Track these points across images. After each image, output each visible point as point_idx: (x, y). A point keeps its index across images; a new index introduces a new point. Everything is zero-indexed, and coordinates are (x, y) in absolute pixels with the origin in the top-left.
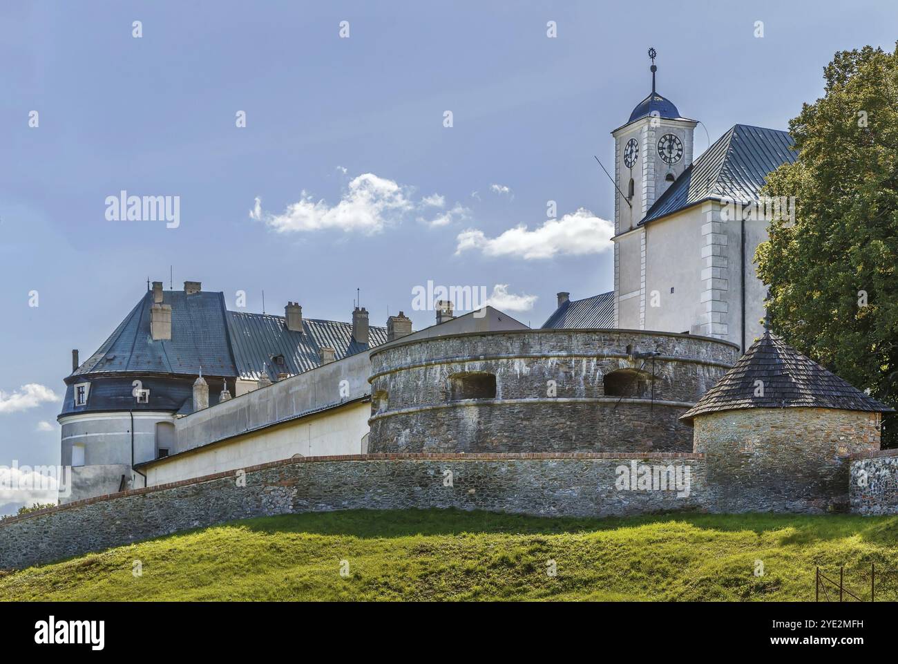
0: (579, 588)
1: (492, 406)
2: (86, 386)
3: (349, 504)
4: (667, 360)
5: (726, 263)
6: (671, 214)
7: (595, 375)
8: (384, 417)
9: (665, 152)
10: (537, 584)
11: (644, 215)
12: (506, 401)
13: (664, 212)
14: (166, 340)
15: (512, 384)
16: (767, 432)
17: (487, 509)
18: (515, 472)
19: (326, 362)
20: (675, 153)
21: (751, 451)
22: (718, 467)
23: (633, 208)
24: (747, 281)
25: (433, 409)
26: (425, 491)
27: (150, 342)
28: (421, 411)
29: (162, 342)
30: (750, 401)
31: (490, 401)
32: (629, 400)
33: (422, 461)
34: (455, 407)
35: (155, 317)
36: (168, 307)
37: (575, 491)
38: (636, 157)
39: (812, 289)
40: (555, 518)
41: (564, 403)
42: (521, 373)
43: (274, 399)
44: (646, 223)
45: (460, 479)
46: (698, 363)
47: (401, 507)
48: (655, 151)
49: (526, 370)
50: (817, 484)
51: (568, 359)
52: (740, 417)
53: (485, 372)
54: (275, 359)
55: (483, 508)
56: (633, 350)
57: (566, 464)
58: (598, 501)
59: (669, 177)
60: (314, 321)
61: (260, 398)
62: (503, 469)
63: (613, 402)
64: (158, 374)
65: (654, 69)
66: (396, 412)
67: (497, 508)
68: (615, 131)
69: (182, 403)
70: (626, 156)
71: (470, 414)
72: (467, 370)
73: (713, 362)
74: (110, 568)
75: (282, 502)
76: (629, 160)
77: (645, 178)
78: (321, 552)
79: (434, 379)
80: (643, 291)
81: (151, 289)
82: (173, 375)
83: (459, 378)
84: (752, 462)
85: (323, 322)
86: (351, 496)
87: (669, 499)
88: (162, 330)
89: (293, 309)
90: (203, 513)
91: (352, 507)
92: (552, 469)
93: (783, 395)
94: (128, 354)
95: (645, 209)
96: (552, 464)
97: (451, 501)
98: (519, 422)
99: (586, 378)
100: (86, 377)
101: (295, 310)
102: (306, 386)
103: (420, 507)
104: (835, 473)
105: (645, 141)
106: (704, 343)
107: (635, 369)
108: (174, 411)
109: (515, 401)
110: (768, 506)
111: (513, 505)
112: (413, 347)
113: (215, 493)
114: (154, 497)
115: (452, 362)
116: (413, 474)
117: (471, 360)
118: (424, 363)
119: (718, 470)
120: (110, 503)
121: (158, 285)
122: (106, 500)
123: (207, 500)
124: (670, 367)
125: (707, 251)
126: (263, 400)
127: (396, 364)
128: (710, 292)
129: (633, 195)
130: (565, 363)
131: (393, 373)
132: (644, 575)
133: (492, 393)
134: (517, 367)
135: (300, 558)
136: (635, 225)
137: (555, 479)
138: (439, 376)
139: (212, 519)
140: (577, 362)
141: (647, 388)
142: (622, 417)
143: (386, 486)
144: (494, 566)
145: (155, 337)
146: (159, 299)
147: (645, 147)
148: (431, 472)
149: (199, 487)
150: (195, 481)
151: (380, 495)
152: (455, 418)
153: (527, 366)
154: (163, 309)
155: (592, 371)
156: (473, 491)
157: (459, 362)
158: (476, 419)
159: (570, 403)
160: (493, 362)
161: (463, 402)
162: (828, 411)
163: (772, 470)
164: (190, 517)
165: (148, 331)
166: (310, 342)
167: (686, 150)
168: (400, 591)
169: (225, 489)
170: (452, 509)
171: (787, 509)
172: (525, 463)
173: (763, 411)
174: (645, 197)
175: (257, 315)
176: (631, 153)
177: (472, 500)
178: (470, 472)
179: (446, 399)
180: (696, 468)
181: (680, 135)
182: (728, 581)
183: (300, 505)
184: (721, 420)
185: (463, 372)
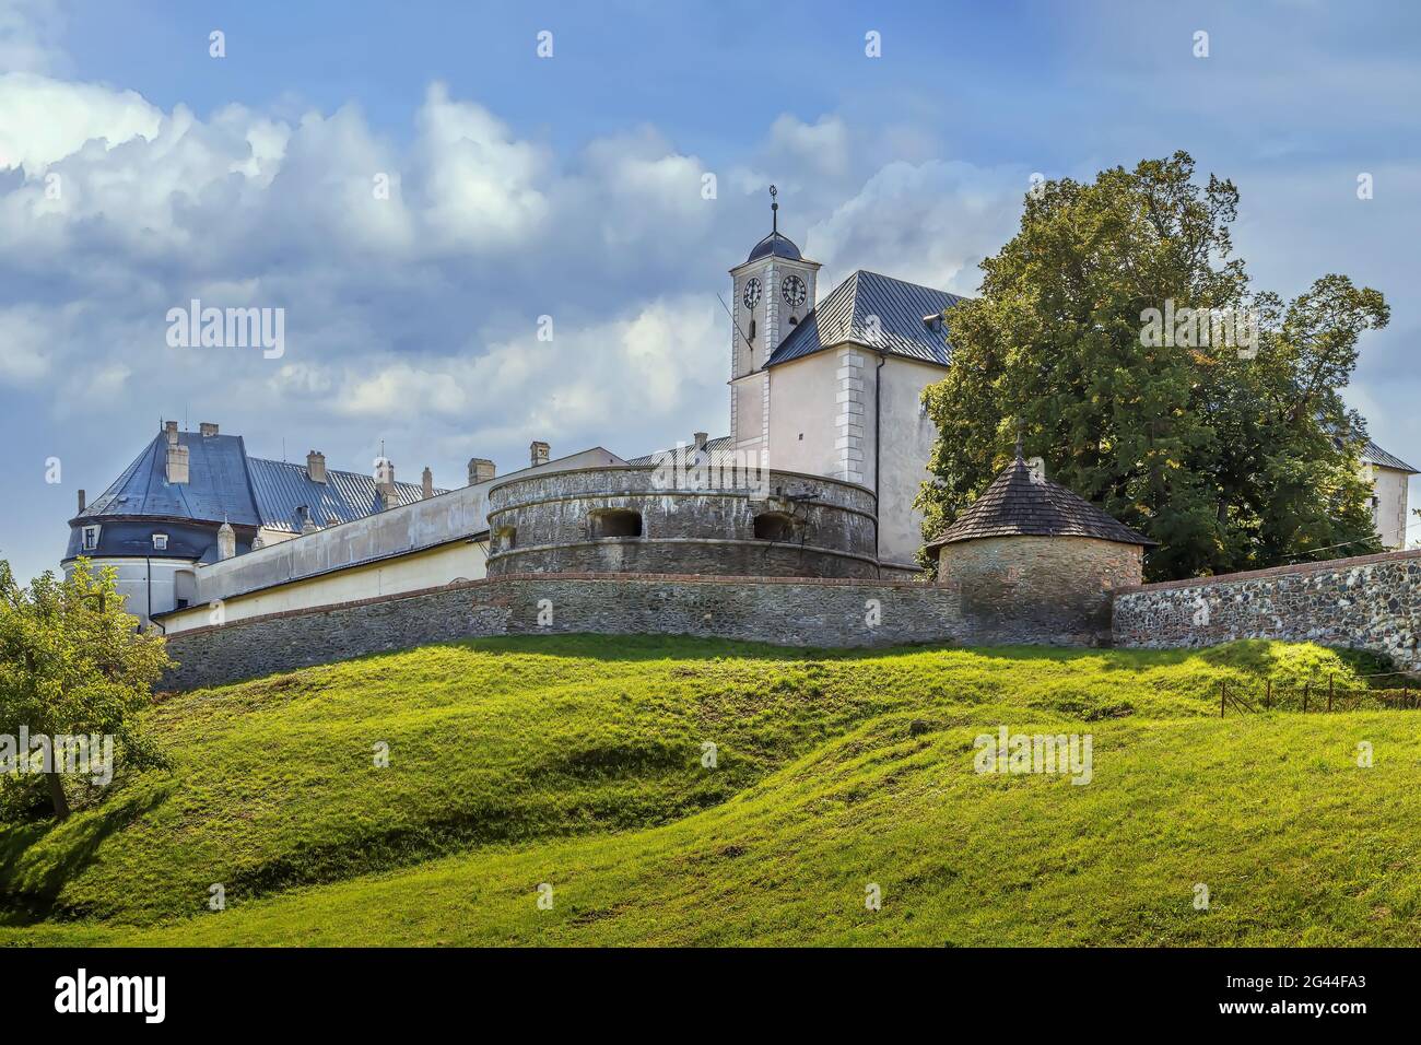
0: (880, 713)
1: (637, 544)
2: (97, 529)
3: (571, 626)
4: (816, 505)
5: (861, 410)
6: (802, 356)
7: (745, 516)
8: (510, 555)
9: (789, 293)
10: (831, 709)
11: (768, 358)
12: (653, 540)
13: (792, 355)
14: (183, 484)
15: (659, 523)
16: (1033, 560)
17: (723, 636)
18: (756, 597)
19: (390, 507)
20: (798, 295)
21: (1015, 580)
22: (974, 597)
23: (754, 352)
24: (881, 429)
25: (572, 546)
26: (655, 615)
27: (166, 484)
28: (558, 548)
29: (179, 485)
30: (1015, 528)
31: (637, 539)
32: (780, 544)
33: (653, 583)
34: (596, 545)
35: (171, 458)
36: (184, 448)
37: (821, 620)
38: (759, 297)
39: (1035, 421)
40: (798, 647)
41: (715, 544)
42: (669, 512)
43: (325, 546)
44: (769, 367)
45: (695, 603)
46: (843, 509)
47: (628, 631)
48: (779, 292)
49: (674, 508)
50: (1082, 618)
51: (718, 498)
52: (1003, 544)
53: (630, 509)
54: (300, 509)
55: (719, 635)
56: (783, 492)
57: (811, 590)
58: (845, 631)
59: (793, 321)
60: (336, 472)
61: (307, 545)
62: (743, 594)
63: (764, 546)
64: (177, 519)
65: (775, 207)
66: (528, 549)
67: (735, 634)
68: (734, 270)
69: (203, 551)
70: (746, 296)
71: (614, 552)
72: (610, 506)
73: (857, 510)
74: (315, 688)
75: (494, 624)
76: (750, 301)
77: (769, 320)
78: (565, 672)
79: (572, 514)
80: (766, 438)
81: (164, 429)
82: (191, 520)
83: (599, 514)
84: (1015, 593)
85: (346, 474)
86: (573, 618)
87: (921, 630)
88: (178, 472)
89: (315, 457)
90: (397, 633)
91: (573, 631)
92: (797, 595)
93: (1050, 523)
94: (142, 497)
95: (769, 352)
96: (797, 590)
97: (685, 627)
98: (667, 562)
99: (736, 519)
100: (96, 519)
101: (318, 460)
102: (366, 532)
103: (650, 632)
104: (1099, 607)
105: (770, 281)
106: (849, 490)
107: (784, 513)
108: (196, 559)
109: (661, 540)
110: (1032, 640)
111: (754, 634)
112: (547, 481)
113: (413, 612)
114: (338, 615)
115: (594, 497)
116: (643, 596)
117: (614, 496)
118: (561, 498)
119: (975, 601)
120: (285, 621)
121: (172, 425)
122: (280, 618)
123: (404, 619)
124: (818, 512)
125: (844, 396)
126: (310, 547)
127: (527, 498)
128: (846, 439)
129: (754, 336)
130: (715, 502)
131: (521, 508)
132: (951, 700)
133: (637, 531)
134: (664, 504)
135: (543, 680)
136: (758, 367)
137: (799, 606)
138: (577, 510)
139: (408, 641)
140: (727, 502)
141: (793, 532)
142: (773, 562)
143: (612, 609)
144: (775, 690)
145: (171, 481)
146: (173, 440)
147: (770, 287)
148: (663, 595)
149: (393, 605)
150: (389, 598)
151: (605, 618)
152: (597, 556)
153: (676, 504)
154: (179, 451)
155: (743, 512)
156: (709, 616)
157: (602, 497)
158: (620, 558)
159: (720, 545)
160: (639, 498)
161: (606, 539)
162: (1094, 541)
163: (1037, 601)
164: (381, 638)
165: (163, 473)
166: (335, 494)
167: (809, 294)
168: (680, 713)
169: (425, 608)
170: (686, 634)
171: (1052, 643)
172: (767, 587)
173: (1029, 539)
174: (769, 339)
175: (278, 463)
176: (753, 292)
177: (707, 626)
178: (706, 595)
179: (586, 537)
180: (950, 598)
181: (804, 277)
182: (1063, 705)
183: (514, 627)
184: (981, 547)
185: (606, 508)
